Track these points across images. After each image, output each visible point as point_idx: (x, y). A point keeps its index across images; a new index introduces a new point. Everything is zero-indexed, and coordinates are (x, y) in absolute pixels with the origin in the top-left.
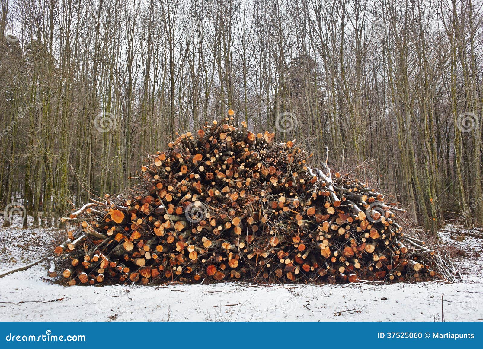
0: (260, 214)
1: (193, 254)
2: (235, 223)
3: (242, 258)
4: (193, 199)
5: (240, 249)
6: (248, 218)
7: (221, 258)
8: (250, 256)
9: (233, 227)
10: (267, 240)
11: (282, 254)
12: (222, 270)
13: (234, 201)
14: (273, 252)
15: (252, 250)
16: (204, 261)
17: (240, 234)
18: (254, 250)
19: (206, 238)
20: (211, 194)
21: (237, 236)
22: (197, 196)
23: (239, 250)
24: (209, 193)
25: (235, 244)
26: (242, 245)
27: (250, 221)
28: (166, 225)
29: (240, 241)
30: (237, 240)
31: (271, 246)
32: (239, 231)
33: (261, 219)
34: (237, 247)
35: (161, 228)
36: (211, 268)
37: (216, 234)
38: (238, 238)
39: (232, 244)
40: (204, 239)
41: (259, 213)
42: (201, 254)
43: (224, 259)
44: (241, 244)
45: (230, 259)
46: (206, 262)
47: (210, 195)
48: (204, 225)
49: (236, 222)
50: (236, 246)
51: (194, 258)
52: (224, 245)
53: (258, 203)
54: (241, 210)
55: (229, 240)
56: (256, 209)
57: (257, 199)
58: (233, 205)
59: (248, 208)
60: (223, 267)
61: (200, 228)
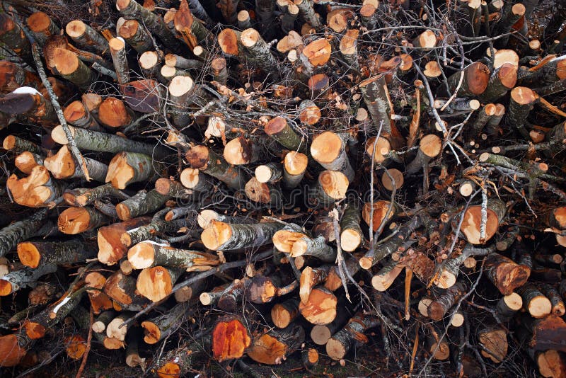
0: (415, 125)
1: (153, 277)
2: (322, 154)
3: (352, 289)
4: (166, 72)
5: (344, 252)
6: (372, 141)
7: (267, 291)
8: (381, 283)
9: (315, 169)
10: (445, 218)
11: (512, 275)
12: (277, 329)
13: (317, 71)
14: (472, 264)
15: (389, 256)
16: (206, 299)
17: (343, 196)
18: (395, 256)
19: (212, 214)
20: (230, 47)
21: (332, 205)
22: (181, 60)
23: (340, 258)
24: (220, 41)
25: (325, 233)
26: (350, 240)
27: (380, 150)
28: (57, 165)
29: (343, 225)
30: (332, 219)
31: (464, 243)
32: (337, 186)
33: (418, 143)
34: (333, 245)
35: (37, 177)
36: (230, 332)
37: (256, 197)
38: (335, 213)
39: (313, 235)
40: (206, 217)
41: (411, 120)
42: (196, 273)
43: (284, 291)
44: (346, 233)
45: (305, 291)
46: (216, 301)
47: (224, 48)
48: (204, 161)
49: (327, 148)
50: (328, 243)
51: (156, 293)
52: (281, 239)
53: (409, 77)
54: (345, 107)
55: (304, 218)
56: (403, 103)
57: (405, 64)
58: (312, 84)
59: (372, 99)
60: (282, 318)
61: (192, 177)
